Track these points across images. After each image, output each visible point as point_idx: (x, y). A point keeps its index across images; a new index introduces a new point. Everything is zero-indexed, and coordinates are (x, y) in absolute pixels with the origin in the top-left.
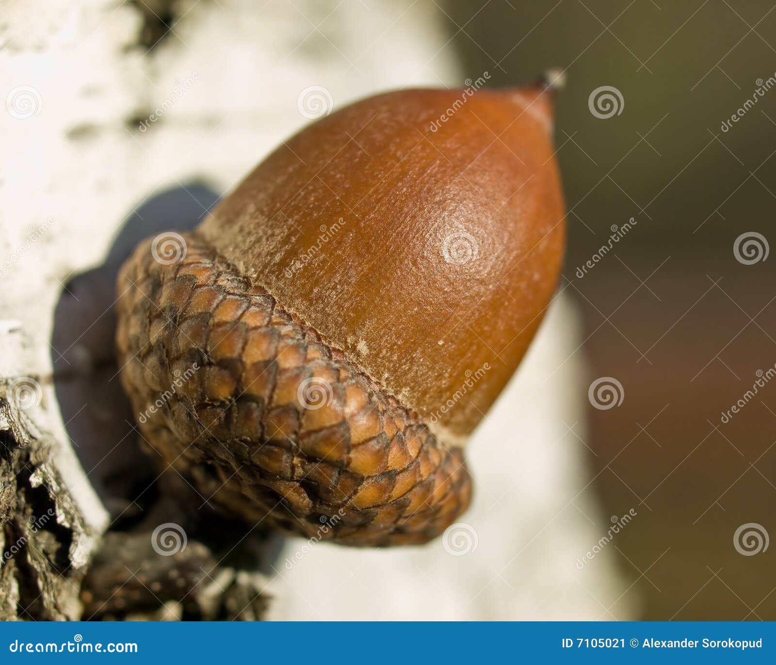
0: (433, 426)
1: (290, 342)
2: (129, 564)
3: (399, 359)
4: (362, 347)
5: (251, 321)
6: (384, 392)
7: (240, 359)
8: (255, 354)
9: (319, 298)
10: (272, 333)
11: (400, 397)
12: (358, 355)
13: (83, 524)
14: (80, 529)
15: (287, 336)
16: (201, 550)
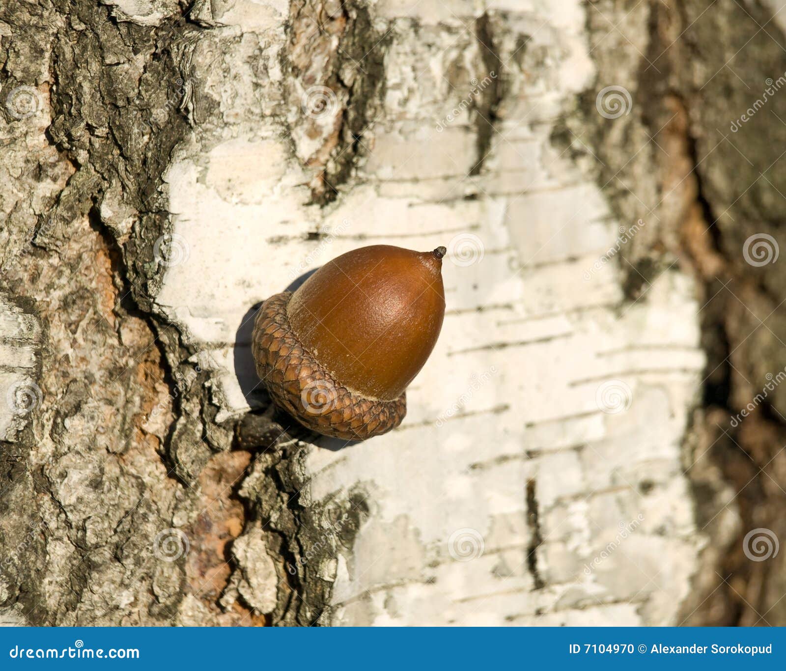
0: (349, 390)
1: (288, 345)
2: (253, 428)
3: (331, 360)
4: (316, 352)
5: (276, 335)
6: (324, 372)
7: (268, 349)
8: (273, 348)
9: (306, 330)
10: (283, 340)
11: (331, 375)
12: (314, 354)
13: (226, 406)
14: (224, 407)
15: (287, 343)
16: (279, 427)
